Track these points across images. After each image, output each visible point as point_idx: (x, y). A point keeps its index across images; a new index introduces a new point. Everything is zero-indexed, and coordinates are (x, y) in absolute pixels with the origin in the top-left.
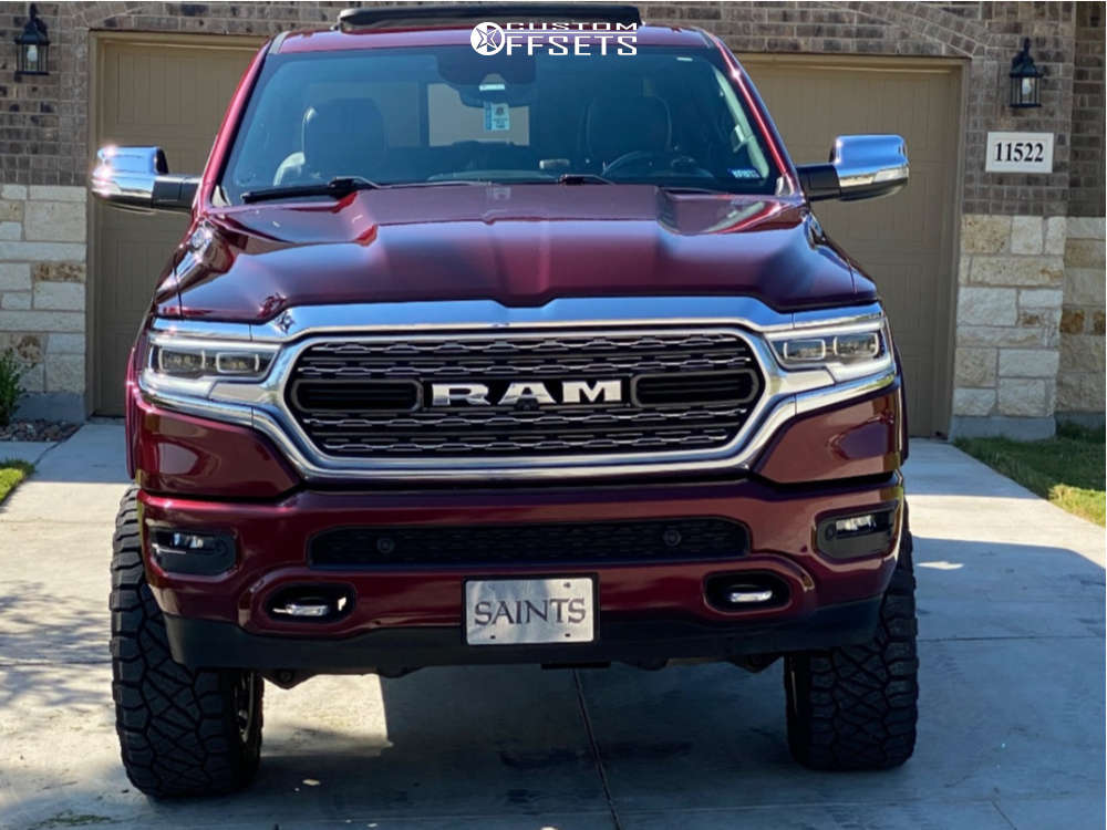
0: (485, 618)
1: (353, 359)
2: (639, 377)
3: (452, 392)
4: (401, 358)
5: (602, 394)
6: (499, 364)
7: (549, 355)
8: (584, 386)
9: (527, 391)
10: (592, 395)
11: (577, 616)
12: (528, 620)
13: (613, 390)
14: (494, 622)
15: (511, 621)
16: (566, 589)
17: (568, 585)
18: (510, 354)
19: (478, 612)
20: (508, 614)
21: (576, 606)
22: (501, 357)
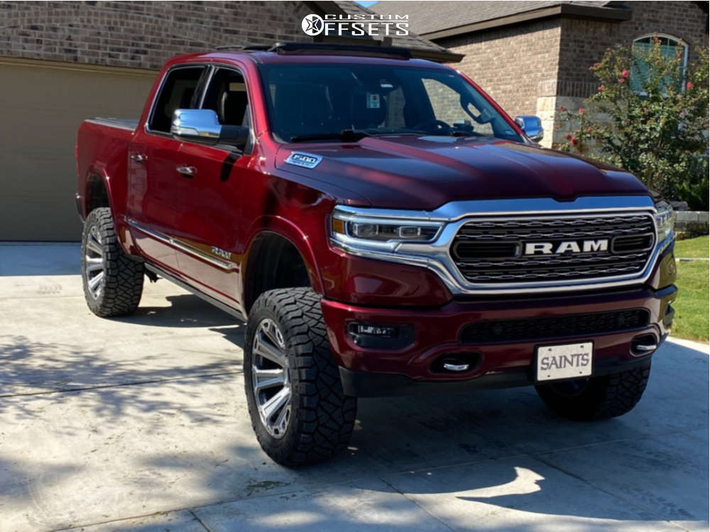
0: (545, 366)
1: (486, 230)
2: (615, 238)
3: (536, 247)
4: (510, 229)
5: (599, 248)
6: (557, 232)
7: (577, 227)
8: (593, 242)
9: (569, 246)
10: (596, 248)
11: (585, 362)
12: (565, 366)
13: (604, 245)
14: (550, 368)
15: (557, 367)
16: (582, 349)
17: (582, 347)
18: (560, 227)
19: (543, 363)
20: (556, 364)
21: (585, 357)
22: (557, 227)
